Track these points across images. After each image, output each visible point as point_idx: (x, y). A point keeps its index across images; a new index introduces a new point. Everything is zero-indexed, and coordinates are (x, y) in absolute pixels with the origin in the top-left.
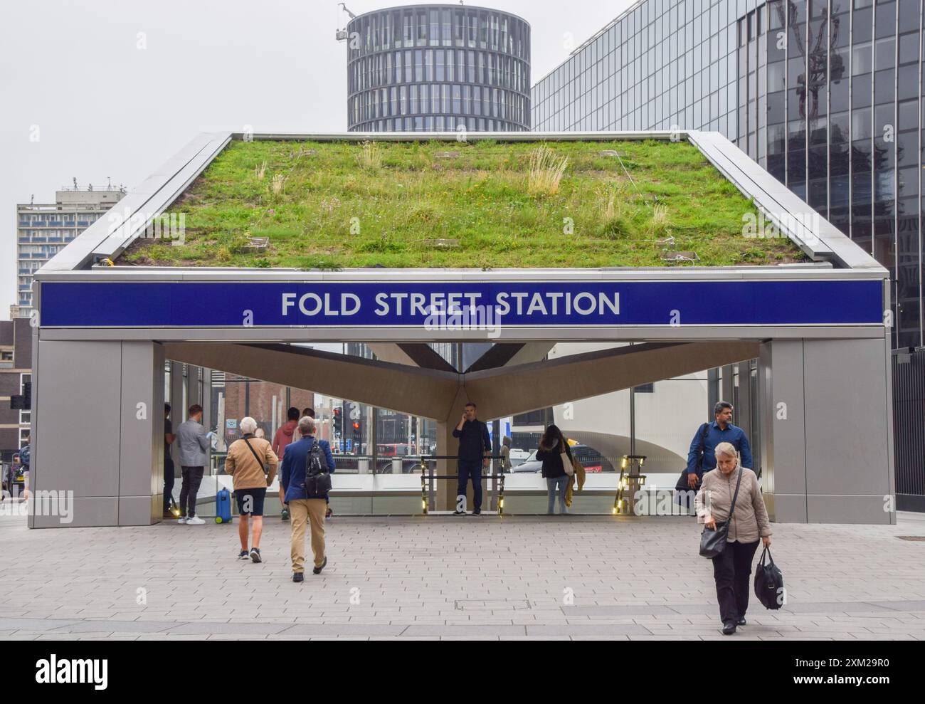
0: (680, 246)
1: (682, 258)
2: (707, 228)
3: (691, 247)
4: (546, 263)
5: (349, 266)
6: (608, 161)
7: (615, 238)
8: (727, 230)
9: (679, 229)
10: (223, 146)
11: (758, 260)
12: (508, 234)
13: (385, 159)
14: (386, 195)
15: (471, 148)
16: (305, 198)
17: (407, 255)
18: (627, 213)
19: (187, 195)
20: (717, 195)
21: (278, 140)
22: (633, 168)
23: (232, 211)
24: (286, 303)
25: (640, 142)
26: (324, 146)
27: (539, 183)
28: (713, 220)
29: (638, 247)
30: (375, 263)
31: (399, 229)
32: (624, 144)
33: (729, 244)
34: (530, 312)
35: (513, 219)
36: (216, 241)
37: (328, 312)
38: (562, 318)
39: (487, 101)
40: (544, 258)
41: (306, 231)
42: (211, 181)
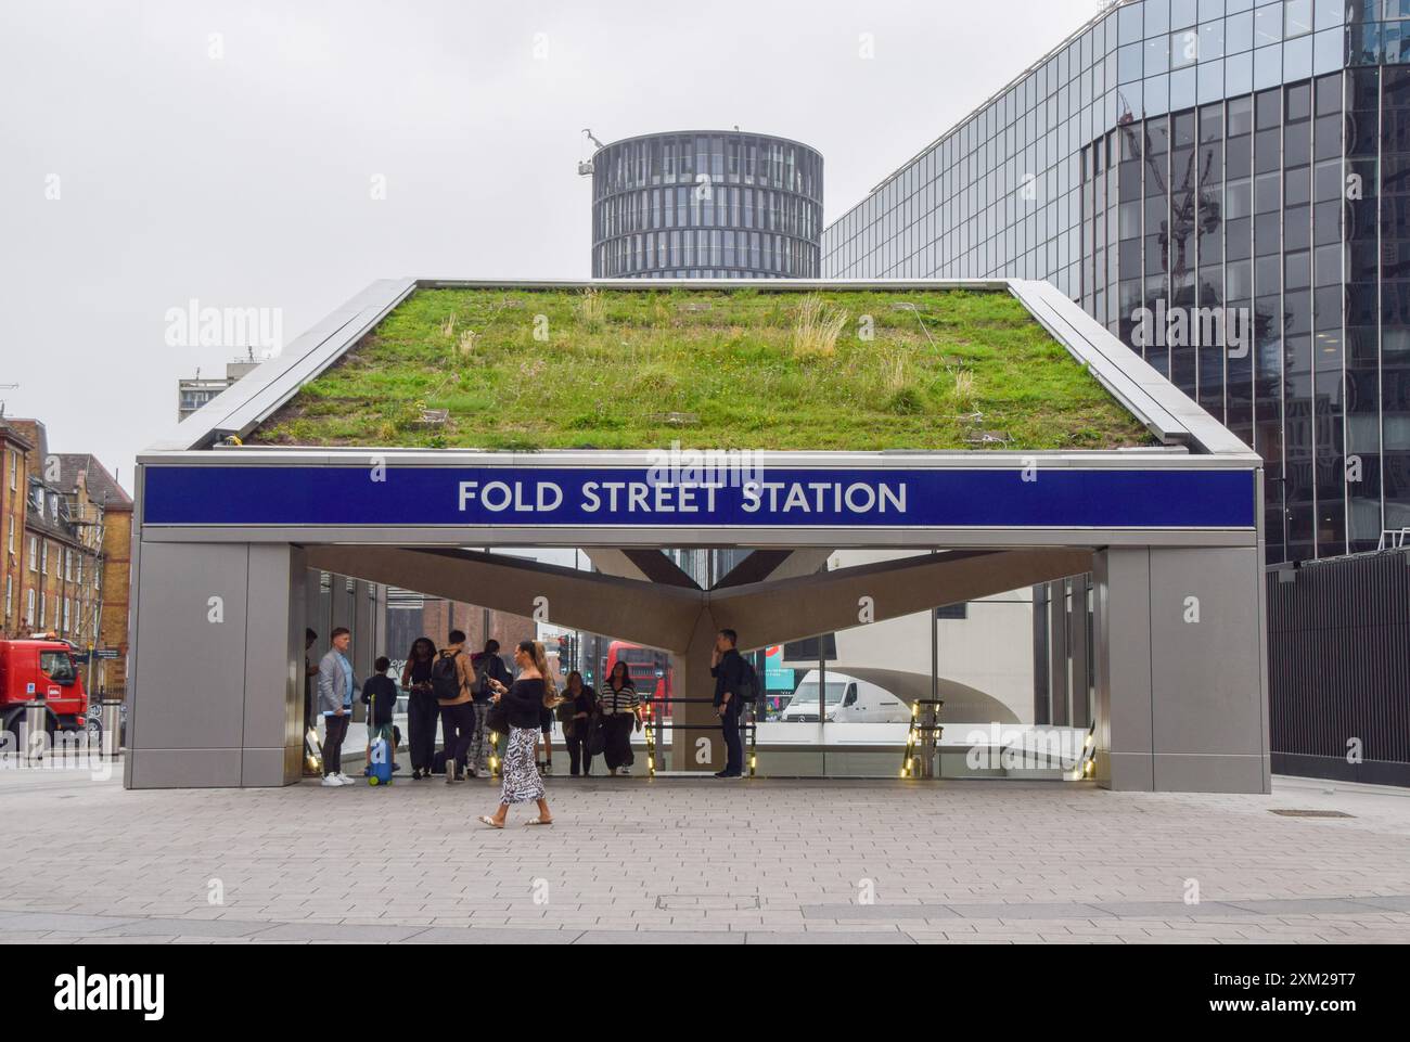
0: (989, 423)
1: (990, 439)
2: (1027, 402)
3: (1004, 425)
4: (811, 444)
5: (550, 446)
6: (902, 317)
7: (904, 413)
8: (1052, 404)
9: (989, 403)
10: (405, 295)
11: (1091, 442)
12: (763, 406)
13: (610, 312)
14: (606, 357)
15: (725, 300)
16: (500, 360)
17: (629, 433)
18: (922, 381)
19: (349, 356)
20: (1041, 360)
21: (476, 289)
22: (935, 325)
23: (406, 377)
24: (464, 496)
25: (945, 293)
26: (533, 296)
27: (808, 344)
28: (1034, 391)
29: (934, 424)
30: (584, 442)
31: (620, 399)
32: (924, 295)
33: (1054, 421)
34: (786, 509)
35: (771, 387)
36: (380, 415)
37: (519, 507)
38: (829, 517)
39: (767, 250)
40: (809, 438)
41: (499, 403)
42: (384, 339)
